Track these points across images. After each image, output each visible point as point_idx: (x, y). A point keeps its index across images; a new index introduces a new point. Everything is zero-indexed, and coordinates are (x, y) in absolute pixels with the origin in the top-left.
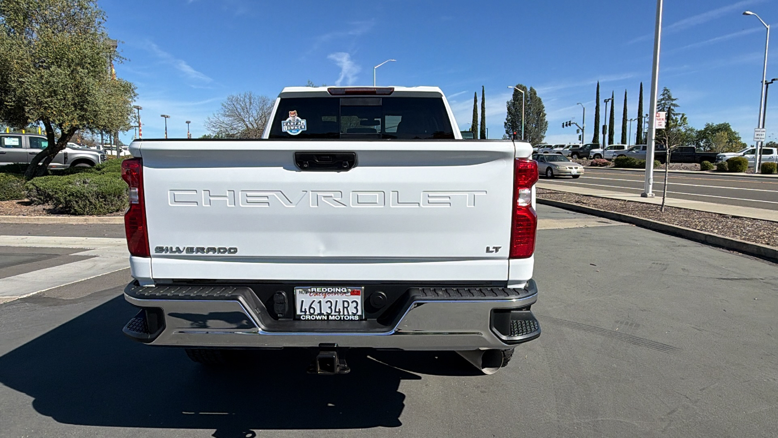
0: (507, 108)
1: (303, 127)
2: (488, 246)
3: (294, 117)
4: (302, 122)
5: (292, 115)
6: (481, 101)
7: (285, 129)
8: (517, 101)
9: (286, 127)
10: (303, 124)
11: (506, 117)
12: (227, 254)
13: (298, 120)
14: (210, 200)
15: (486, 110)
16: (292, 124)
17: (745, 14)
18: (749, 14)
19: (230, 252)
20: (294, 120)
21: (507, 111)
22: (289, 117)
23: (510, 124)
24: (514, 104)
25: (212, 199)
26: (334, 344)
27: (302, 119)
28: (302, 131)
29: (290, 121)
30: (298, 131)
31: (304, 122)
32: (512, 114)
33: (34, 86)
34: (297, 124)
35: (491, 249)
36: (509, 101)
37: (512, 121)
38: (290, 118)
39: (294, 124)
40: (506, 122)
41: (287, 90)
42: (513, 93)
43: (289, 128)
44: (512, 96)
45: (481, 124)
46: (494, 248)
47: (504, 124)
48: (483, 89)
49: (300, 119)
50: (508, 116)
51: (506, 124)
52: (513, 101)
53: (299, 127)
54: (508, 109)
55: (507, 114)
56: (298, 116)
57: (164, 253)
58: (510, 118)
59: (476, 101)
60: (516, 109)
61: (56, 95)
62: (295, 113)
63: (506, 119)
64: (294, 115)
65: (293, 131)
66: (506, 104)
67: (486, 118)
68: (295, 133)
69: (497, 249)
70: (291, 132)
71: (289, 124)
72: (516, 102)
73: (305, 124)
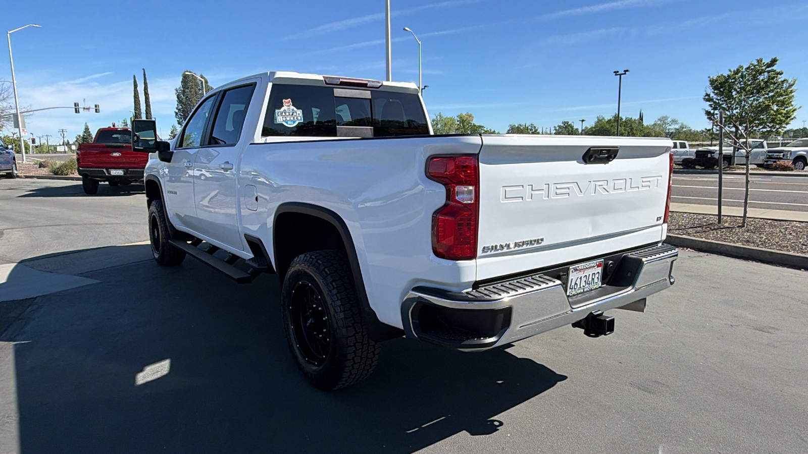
0: (176, 96)
1: (299, 118)
3: (289, 106)
4: (298, 112)
5: (287, 104)
6: (143, 86)
7: (280, 119)
8: (188, 88)
9: (281, 117)
10: (299, 114)
11: (176, 106)
12: (535, 245)
13: (293, 110)
14: (532, 194)
15: (150, 96)
16: (287, 114)
17: (404, 29)
18: (407, 30)
19: (538, 243)
20: (289, 109)
21: (177, 99)
22: (283, 106)
23: (182, 114)
24: (184, 92)
25: (533, 192)
27: (298, 109)
28: (299, 123)
29: (285, 110)
30: (294, 122)
32: (183, 103)
34: (292, 115)
36: (178, 88)
37: (183, 111)
38: (284, 108)
39: (289, 115)
40: (177, 111)
41: (280, 74)
42: (181, 80)
43: (284, 119)
44: (181, 83)
45: (147, 113)
47: (175, 114)
48: (144, 72)
50: (178, 105)
51: (176, 113)
52: (182, 89)
53: (295, 118)
54: (178, 97)
55: (177, 103)
56: (293, 105)
57: (489, 253)
58: (181, 107)
59: (136, 86)
60: (187, 97)
62: (289, 102)
63: (177, 109)
64: (289, 104)
65: (289, 123)
66: (175, 92)
67: (151, 106)
68: (291, 124)
70: (287, 123)
71: (284, 114)
72: (186, 90)
73: (301, 115)
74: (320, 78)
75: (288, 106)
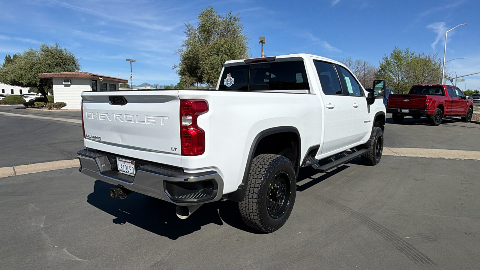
1: (233, 82)
2: (172, 147)
4: (232, 79)
5: (229, 76)
7: (225, 83)
12: (99, 140)
16: (228, 80)
20: (229, 78)
25: (94, 116)
26: (122, 186)
28: (232, 84)
30: (230, 84)
31: (233, 79)
33: (207, 65)
34: (230, 81)
35: (173, 149)
38: (227, 78)
41: (228, 62)
43: (227, 83)
46: (174, 148)
49: (231, 78)
61: (214, 69)
62: (230, 75)
69: (176, 148)
70: (228, 85)
71: (227, 81)
73: (234, 80)
74: (242, 61)
75: (229, 77)
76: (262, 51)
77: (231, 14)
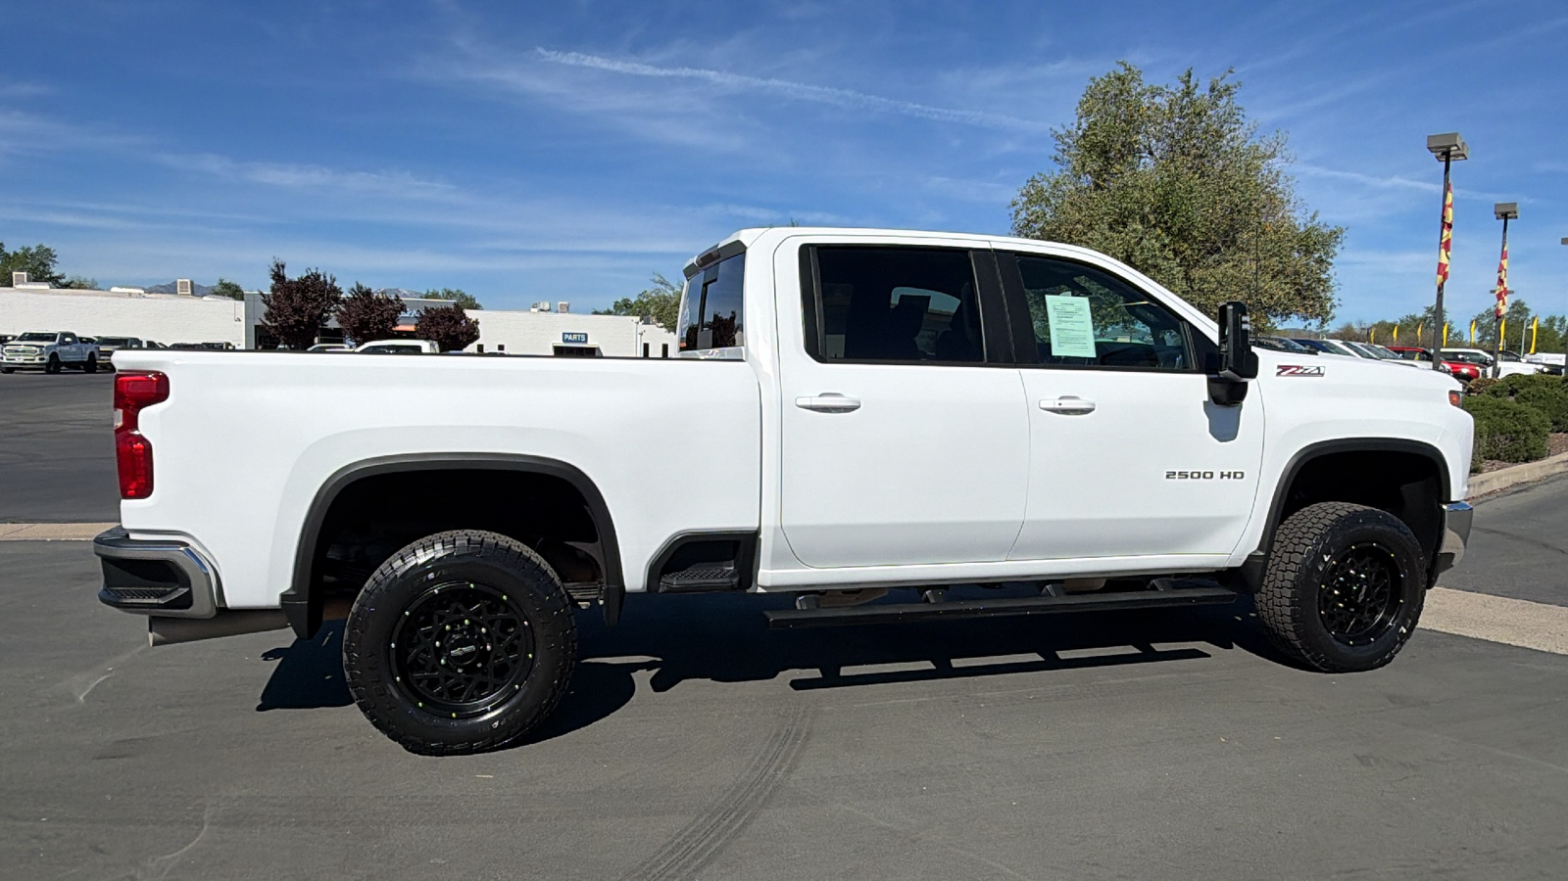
76: (1447, 188)
77: (1190, 76)
